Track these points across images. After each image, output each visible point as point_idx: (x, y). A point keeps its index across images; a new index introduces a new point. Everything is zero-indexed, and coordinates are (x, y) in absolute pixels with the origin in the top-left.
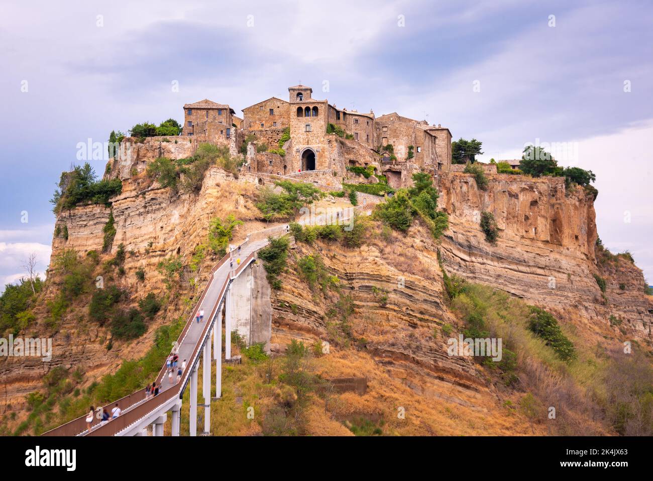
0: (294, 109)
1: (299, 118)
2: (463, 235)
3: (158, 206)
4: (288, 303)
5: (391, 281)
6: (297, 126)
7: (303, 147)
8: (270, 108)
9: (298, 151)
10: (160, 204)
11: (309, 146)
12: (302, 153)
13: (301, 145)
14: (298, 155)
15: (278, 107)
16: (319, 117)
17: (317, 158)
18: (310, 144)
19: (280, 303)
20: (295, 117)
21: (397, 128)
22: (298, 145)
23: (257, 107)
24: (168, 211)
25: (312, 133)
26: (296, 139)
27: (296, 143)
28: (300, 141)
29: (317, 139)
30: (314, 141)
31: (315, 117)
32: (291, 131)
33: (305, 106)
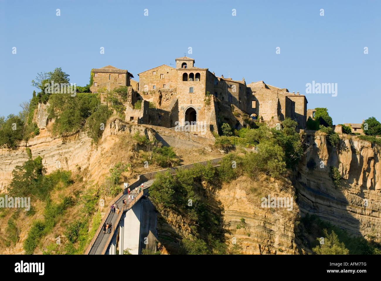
0: (181, 74)
1: (184, 82)
2: (314, 182)
3: (67, 150)
4: (171, 233)
5: (256, 218)
6: (182, 88)
7: (187, 106)
8: (161, 73)
9: (183, 108)
10: (69, 149)
11: (192, 105)
12: (185, 111)
13: (185, 104)
14: (182, 112)
15: (168, 73)
16: (201, 82)
17: (198, 115)
18: (193, 103)
19: (164, 233)
20: (181, 81)
21: (264, 93)
22: (183, 104)
23: (150, 72)
25: (195, 94)
26: (181, 99)
27: (181, 102)
28: (184, 101)
29: (199, 99)
30: (196, 101)
31: (198, 81)
32: (177, 93)
33: (189, 73)
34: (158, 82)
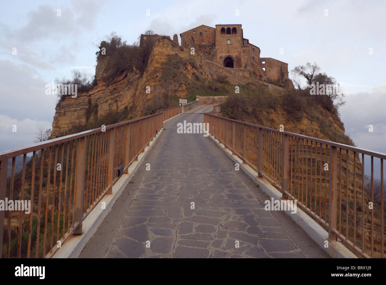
0: (219, 29)
1: (222, 35)
6: (220, 40)
7: (224, 55)
8: (200, 32)
9: (221, 57)
10: (119, 93)
11: (229, 54)
12: (224, 59)
13: (223, 54)
14: (221, 61)
15: (206, 31)
16: (237, 35)
17: (235, 63)
18: (230, 53)
20: (219, 34)
22: (222, 54)
23: (191, 31)
25: (232, 45)
26: (220, 50)
27: (220, 52)
28: (223, 51)
29: (235, 49)
30: (233, 51)
31: (234, 35)
32: (216, 44)
33: (227, 27)
34: (198, 39)
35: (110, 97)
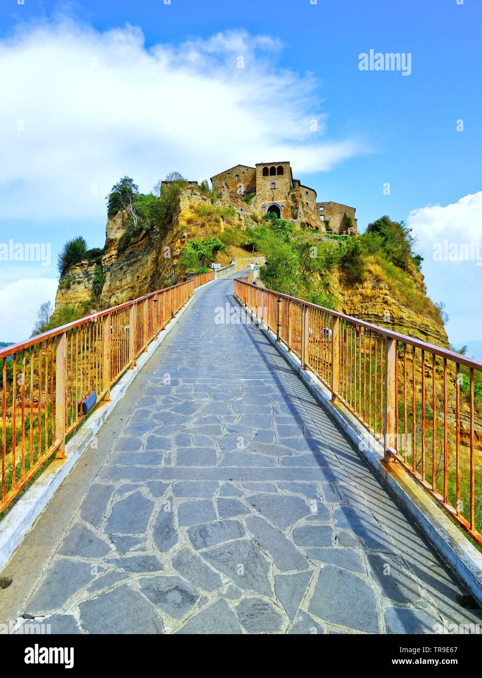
0: (261, 169)
1: (266, 177)
3: (135, 259)
6: (263, 184)
7: (268, 203)
8: (236, 174)
9: (264, 207)
10: (137, 257)
11: (274, 201)
12: (267, 209)
14: (264, 211)
15: (244, 173)
16: (284, 176)
17: (282, 212)
18: (276, 200)
20: (261, 176)
21: (332, 207)
22: (264, 201)
23: (224, 174)
24: (143, 261)
25: (278, 190)
26: (262, 196)
27: (262, 199)
28: (265, 198)
29: (282, 195)
30: (279, 197)
31: (280, 176)
32: (257, 189)
33: (270, 167)
34: (233, 184)
35: (126, 263)
